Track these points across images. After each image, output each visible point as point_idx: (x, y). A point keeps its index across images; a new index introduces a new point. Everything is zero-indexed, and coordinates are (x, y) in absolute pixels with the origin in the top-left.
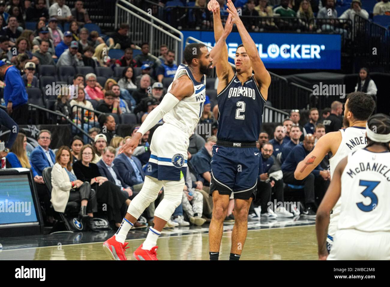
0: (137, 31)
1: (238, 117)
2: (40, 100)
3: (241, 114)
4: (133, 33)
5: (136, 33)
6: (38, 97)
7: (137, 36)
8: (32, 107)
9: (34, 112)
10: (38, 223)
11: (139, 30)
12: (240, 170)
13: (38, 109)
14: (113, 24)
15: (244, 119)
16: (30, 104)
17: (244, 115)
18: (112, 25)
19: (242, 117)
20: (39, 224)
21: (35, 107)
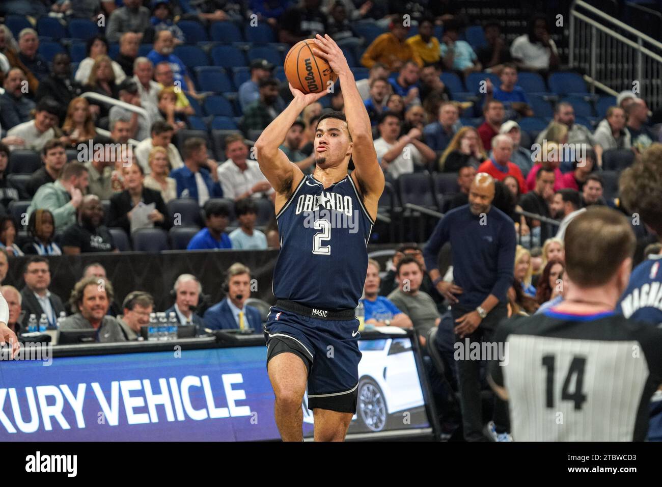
0: (611, 62)
1: (319, 250)
2: (428, 197)
3: (324, 244)
4: (603, 66)
5: (609, 66)
6: (423, 191)
7: (611, 72)
8: (413, 210)
9: (416, 219)
10: (429, 430)
11: (615, 60)
12: (330, 354)
13: (424, 215)
14: (566, 51)
15: (329, 254)
16: (409, 205)
17: (329, 246)
18: (563, 52)
19: (326, 251)
20: (434, 431)
21: (417, 211)
